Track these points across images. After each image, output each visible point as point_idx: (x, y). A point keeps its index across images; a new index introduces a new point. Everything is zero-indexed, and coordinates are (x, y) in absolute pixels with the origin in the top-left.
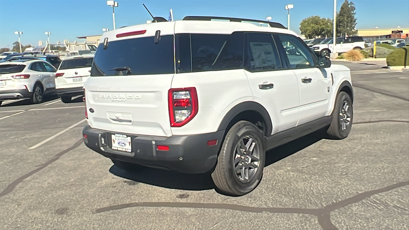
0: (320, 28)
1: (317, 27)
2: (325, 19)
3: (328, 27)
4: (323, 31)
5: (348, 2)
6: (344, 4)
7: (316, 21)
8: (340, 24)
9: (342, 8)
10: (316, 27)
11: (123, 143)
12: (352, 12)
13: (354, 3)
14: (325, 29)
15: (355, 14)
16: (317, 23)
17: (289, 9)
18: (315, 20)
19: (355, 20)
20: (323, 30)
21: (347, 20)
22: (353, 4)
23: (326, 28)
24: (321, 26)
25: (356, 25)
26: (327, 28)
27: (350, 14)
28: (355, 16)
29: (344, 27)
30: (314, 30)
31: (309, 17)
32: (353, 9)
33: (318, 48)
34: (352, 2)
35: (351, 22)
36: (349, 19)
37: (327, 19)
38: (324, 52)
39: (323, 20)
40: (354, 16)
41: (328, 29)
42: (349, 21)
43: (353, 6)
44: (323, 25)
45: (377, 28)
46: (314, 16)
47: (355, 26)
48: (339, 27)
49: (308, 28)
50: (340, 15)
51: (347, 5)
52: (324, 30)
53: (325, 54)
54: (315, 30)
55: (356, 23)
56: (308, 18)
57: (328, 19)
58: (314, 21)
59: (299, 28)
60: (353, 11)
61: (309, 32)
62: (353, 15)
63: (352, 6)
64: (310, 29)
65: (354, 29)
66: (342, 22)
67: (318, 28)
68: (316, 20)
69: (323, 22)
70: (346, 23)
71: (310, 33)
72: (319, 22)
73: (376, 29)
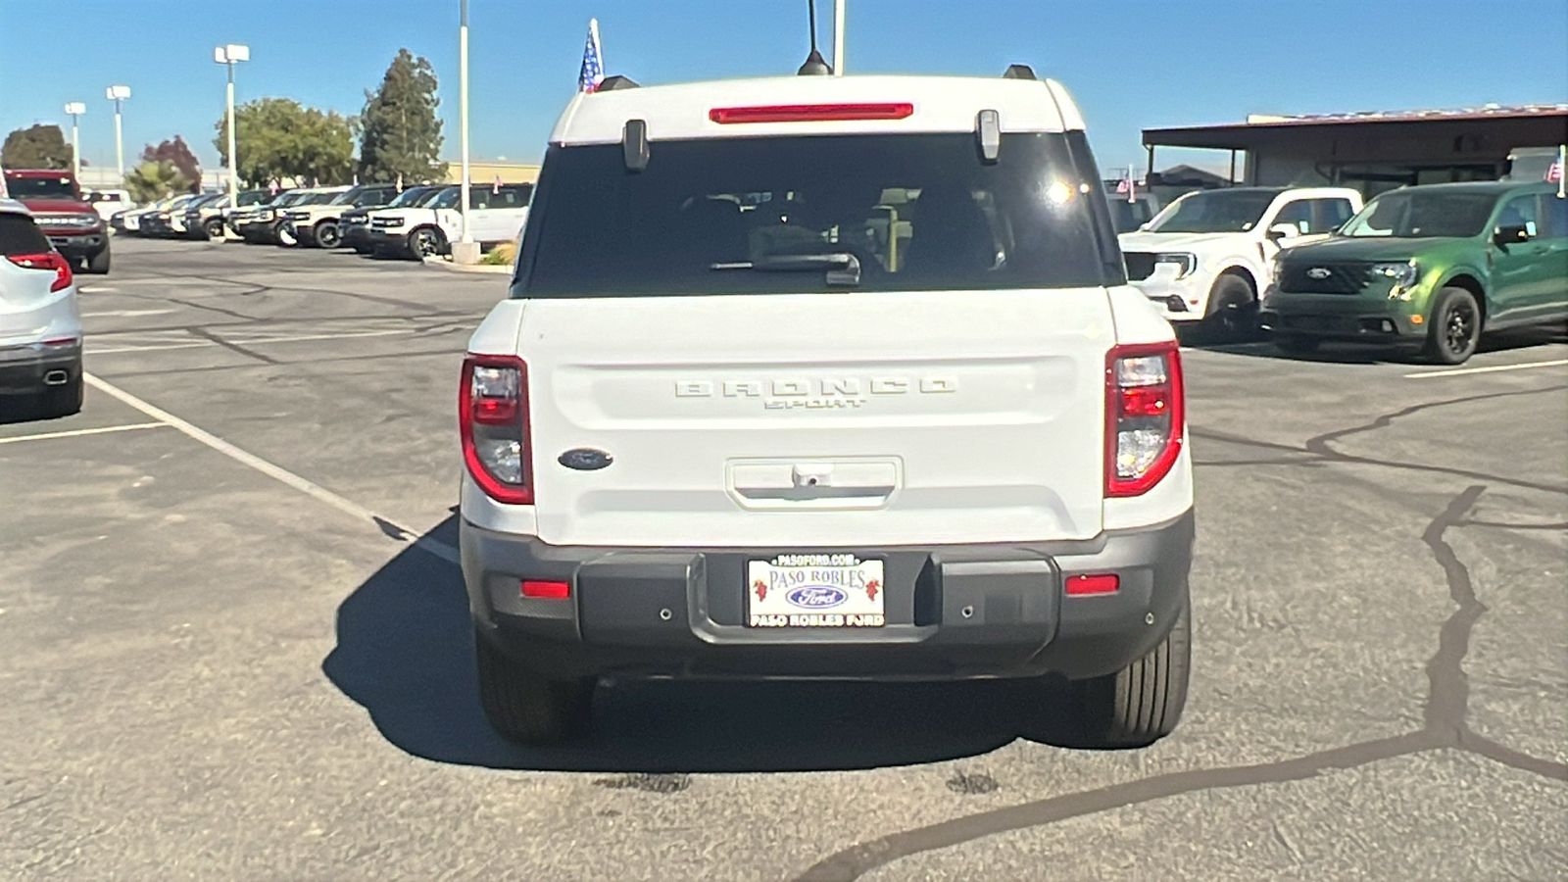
0: (301, 147)
1: (291, 141)
2: (319, 114)
3: (334, 146)
4: (312, 160)
5: (409, 57)
6: (397, 63)
7: (282, 118)
8: (386, 136)
9: (389, 78)
10: (286, 140)
11: (829, 593)
12: (427, 96)
13: (432, 64)
14: (321, 150)
15: (436, 105)
16: (287, 126)
17: (229, 62)
18: (279, 116)
19: (438, 125)
20: (311, 154)
21: (409, 125)
22: (428, 67)
23: (324, 147)
24: (304, 136)
25: (443, 142)
26: (329, 150)
27: (418, 102)
28: (436, 110)
29: (399, 148)
30: (279, 152)
31: (254, 102)
32: (430, 83)
33: (400, 222)
34: (426, 59)
35: (424, 131)
36: (418, 119)
37: (325, 113)
38: (422, 237)
39: (311, 117)
40: (432, 110)
41: (334, 152)
42: (418, 128)
43: (429, 72)
44: (312, 135)
45: (502, 158)
46: (273, 98)
47: (440, 148)
48: (382, 148)
49: (254, 143)
50: (385, 104)
51: (408, 67)
52: (318, 154)
53: (426, 245)
54: (283, 155)
55: (442, 138)
56: (249, 104)
57: (330, 114)
58: (275, 117)
59: (213, 141)
60: (429, 92)
61: (260, 161)
62: (430, 107)
63: (426, 75)
64: (258, 148)
65: (436, 160)
66: (390, 130)
67: (296, 147)
68: (283, 114)
69: (313, 124)
70: (408, 134)
71: (261, 165)
72: (295, 122)
73: (499, 162)
